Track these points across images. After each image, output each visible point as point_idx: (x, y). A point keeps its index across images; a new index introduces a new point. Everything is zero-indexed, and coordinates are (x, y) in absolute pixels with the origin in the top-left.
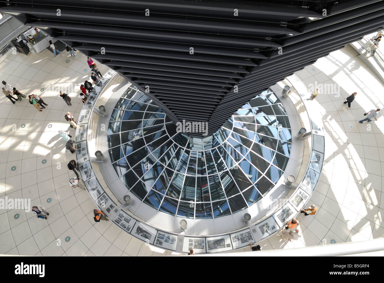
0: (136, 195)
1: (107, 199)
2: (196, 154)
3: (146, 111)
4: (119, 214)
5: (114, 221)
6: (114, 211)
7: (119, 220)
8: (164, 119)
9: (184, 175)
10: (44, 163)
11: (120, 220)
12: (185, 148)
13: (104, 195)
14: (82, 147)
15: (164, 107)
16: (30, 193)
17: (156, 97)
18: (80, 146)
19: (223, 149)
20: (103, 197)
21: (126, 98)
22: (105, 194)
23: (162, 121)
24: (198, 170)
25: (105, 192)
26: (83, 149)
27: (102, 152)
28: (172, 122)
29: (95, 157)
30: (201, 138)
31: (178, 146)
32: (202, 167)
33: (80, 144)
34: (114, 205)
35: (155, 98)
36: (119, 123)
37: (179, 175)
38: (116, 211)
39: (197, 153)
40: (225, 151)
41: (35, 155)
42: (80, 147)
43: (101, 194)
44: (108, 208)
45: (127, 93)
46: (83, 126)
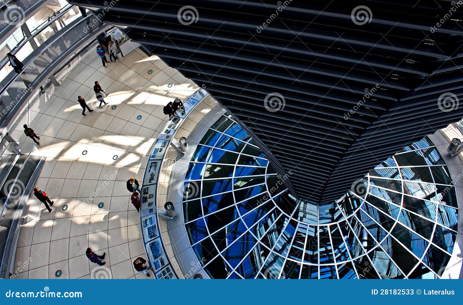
0: (212, 276)
1: (172, 274)
2: (306, 229)
3: (242, 153)
8: (266, 168)
9: (284, 259)
10: (100, 207)
12: (291, 217)
13: (168, 268)
14: (149, 193)
16: (78, 245)
18: (148, 191)
19: (349, 228)
20: (166, 269)
21: (218, 130)
22: (169, 266)
23: (262, 171)
24: (305, 254)
25: (170, 263)
26: (151, 196)
28: (276, 174)
29: (165, 210)
30: (316, 205)
31: (281, 212)
32: (313, 251)
33: (148, 188)
37: (279, 258)
39: (308, 228)
40: (351, 231)
42: (147, 193)
43: (164, 265)
46: (155, 163)
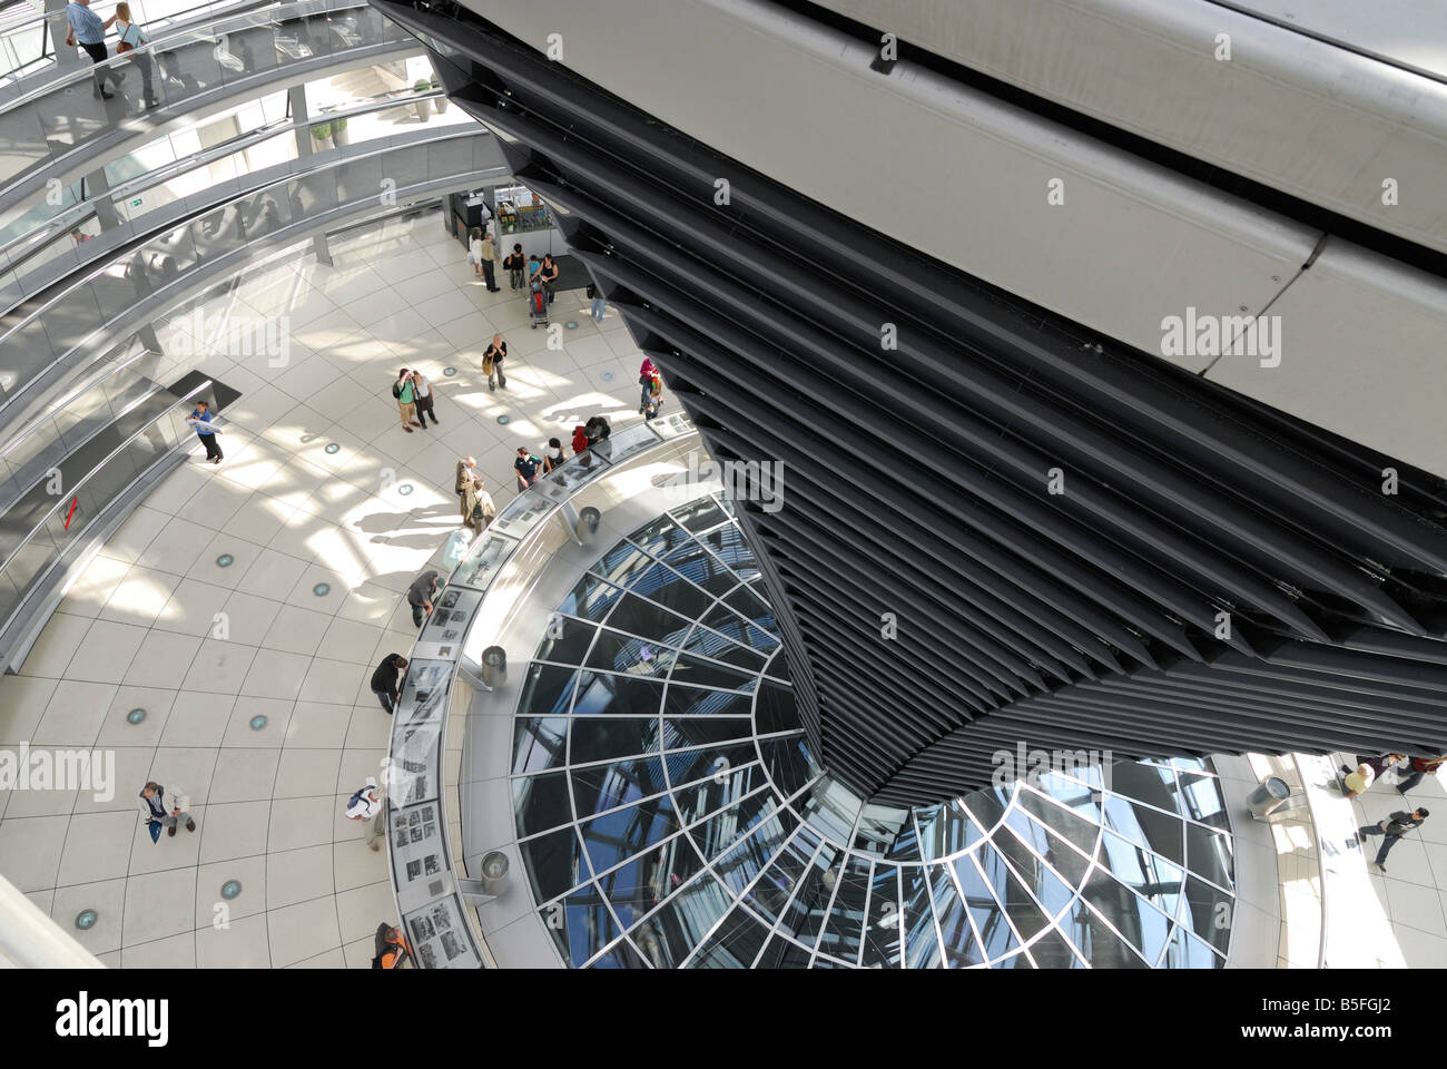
0: (532, 871)
1: (433, 828)
2: (815, 847)
3: (723, 600)
4: (437, 905)
5: (408, 919)
6: (430, 886)
7: (427, 928)
8: (770, 659)
9: (732, 901)
10: (317, 594)
11: (431, 928)
12: (785, 803)
13: (430, 808)
14: (456, 609)
15: (790, 621)
16: (221, 665)
17: (782, 577)
18: (456, 600)
19: (923, 884)
20: (423, 810)
21: (683, 524)
22: (435, 805)
23: (757, 663)
24: (791, 908)
25: (438, 799)
26: (458, 617)
27: (508, 660)
28: (789, 684)
29: (479, 662)
30: (862, 799)
31: (765, 781)
32: (811, 907)
33: (459, 594)
34: (441, 862)
35: (774, 576)
36: (613, 591)
37: (714, 885)
38: (436, 888)
39: (821, 846)
40: (926, 892)
41: (307, 551)
42: (452, 606)
43: (423, 796)
44: (417, 863)
45: (696, 509)
46: (502, 541)
